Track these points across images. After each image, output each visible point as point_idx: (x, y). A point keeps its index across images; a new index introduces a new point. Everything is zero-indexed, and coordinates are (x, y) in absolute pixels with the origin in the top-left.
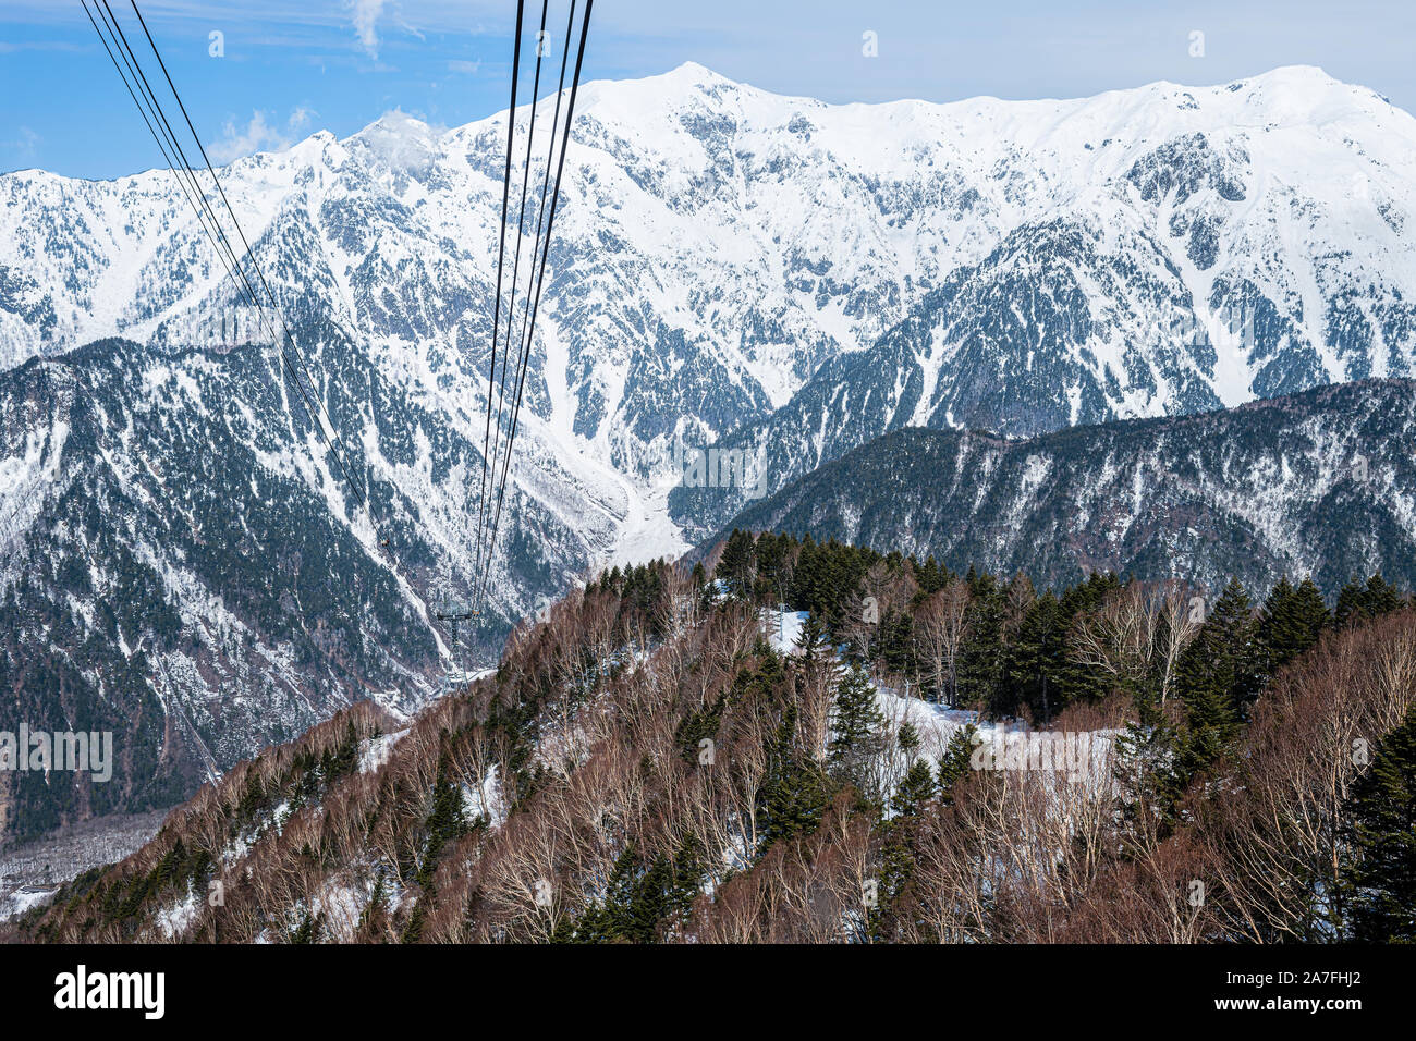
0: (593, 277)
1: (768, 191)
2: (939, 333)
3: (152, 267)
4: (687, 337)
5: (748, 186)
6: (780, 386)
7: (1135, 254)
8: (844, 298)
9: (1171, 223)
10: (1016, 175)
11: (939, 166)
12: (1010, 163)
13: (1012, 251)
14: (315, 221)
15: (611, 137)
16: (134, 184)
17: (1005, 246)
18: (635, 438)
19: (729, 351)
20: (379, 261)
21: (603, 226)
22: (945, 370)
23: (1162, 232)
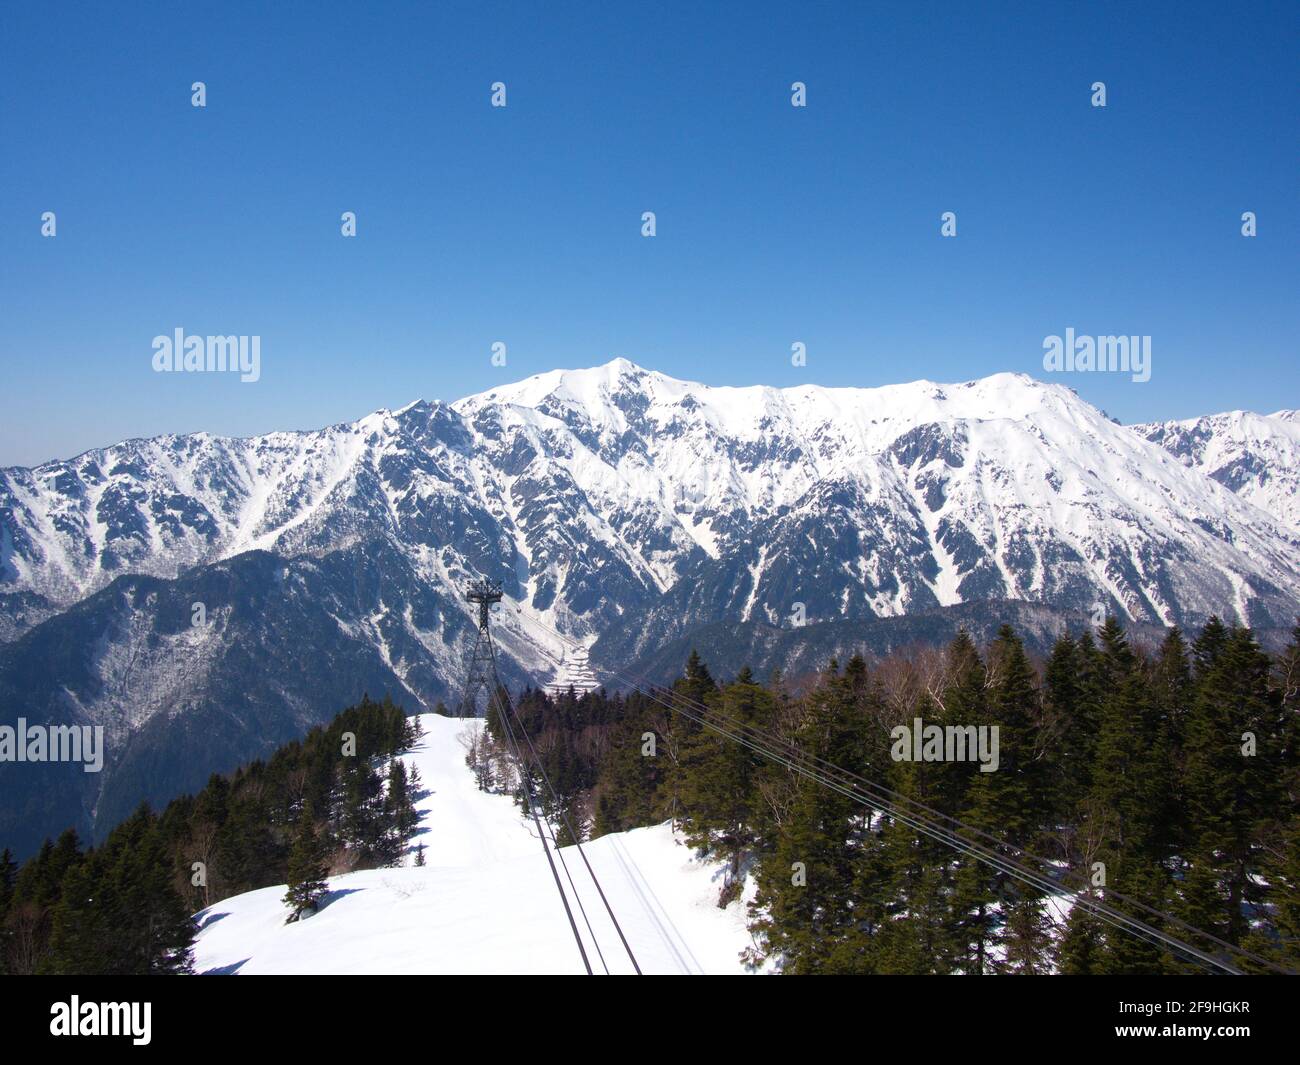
0: (549, 505)
1: (666, 446)
2: (763, 550)
3: (274, 496)
4: (607, 546)
5: (654, 440)
6: (665, 576)
7: (890, 502)
8: (711, 519)
9: (916, 480)
10: (827, 439)
11: (777, 432)
12: (824, 430)
13: (812, 497)
14: (377, 468)
15: (566, 409)
16: (265, 442)
17: (810, 493)
18: (571, 611)
19: (634, 557)
20: (415, 496)
21: (557, 472)
22: (764, 575)
23: (910, 486)
